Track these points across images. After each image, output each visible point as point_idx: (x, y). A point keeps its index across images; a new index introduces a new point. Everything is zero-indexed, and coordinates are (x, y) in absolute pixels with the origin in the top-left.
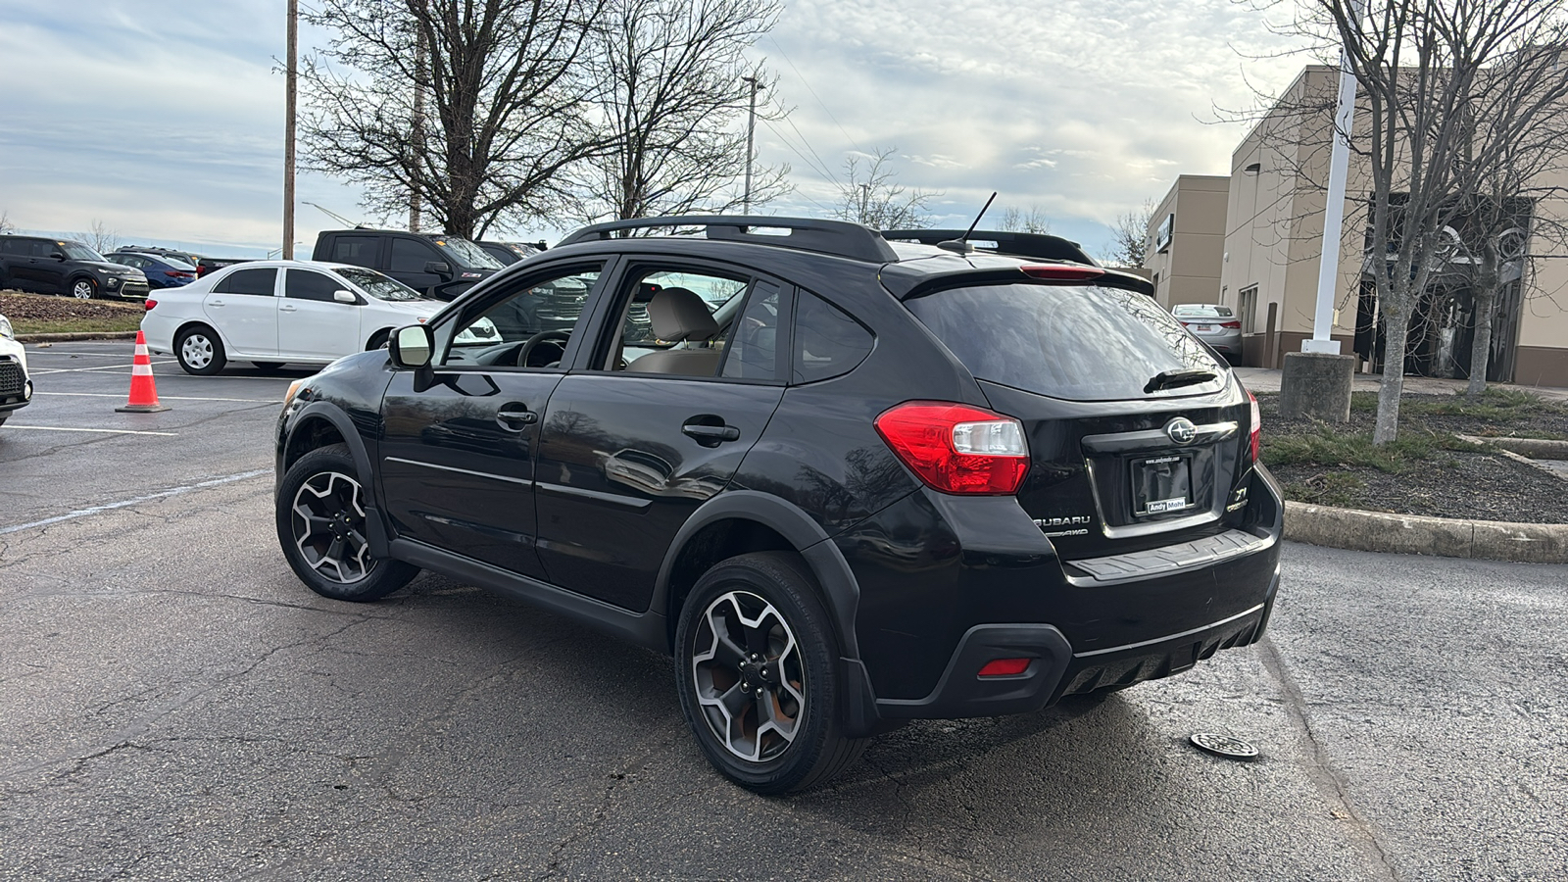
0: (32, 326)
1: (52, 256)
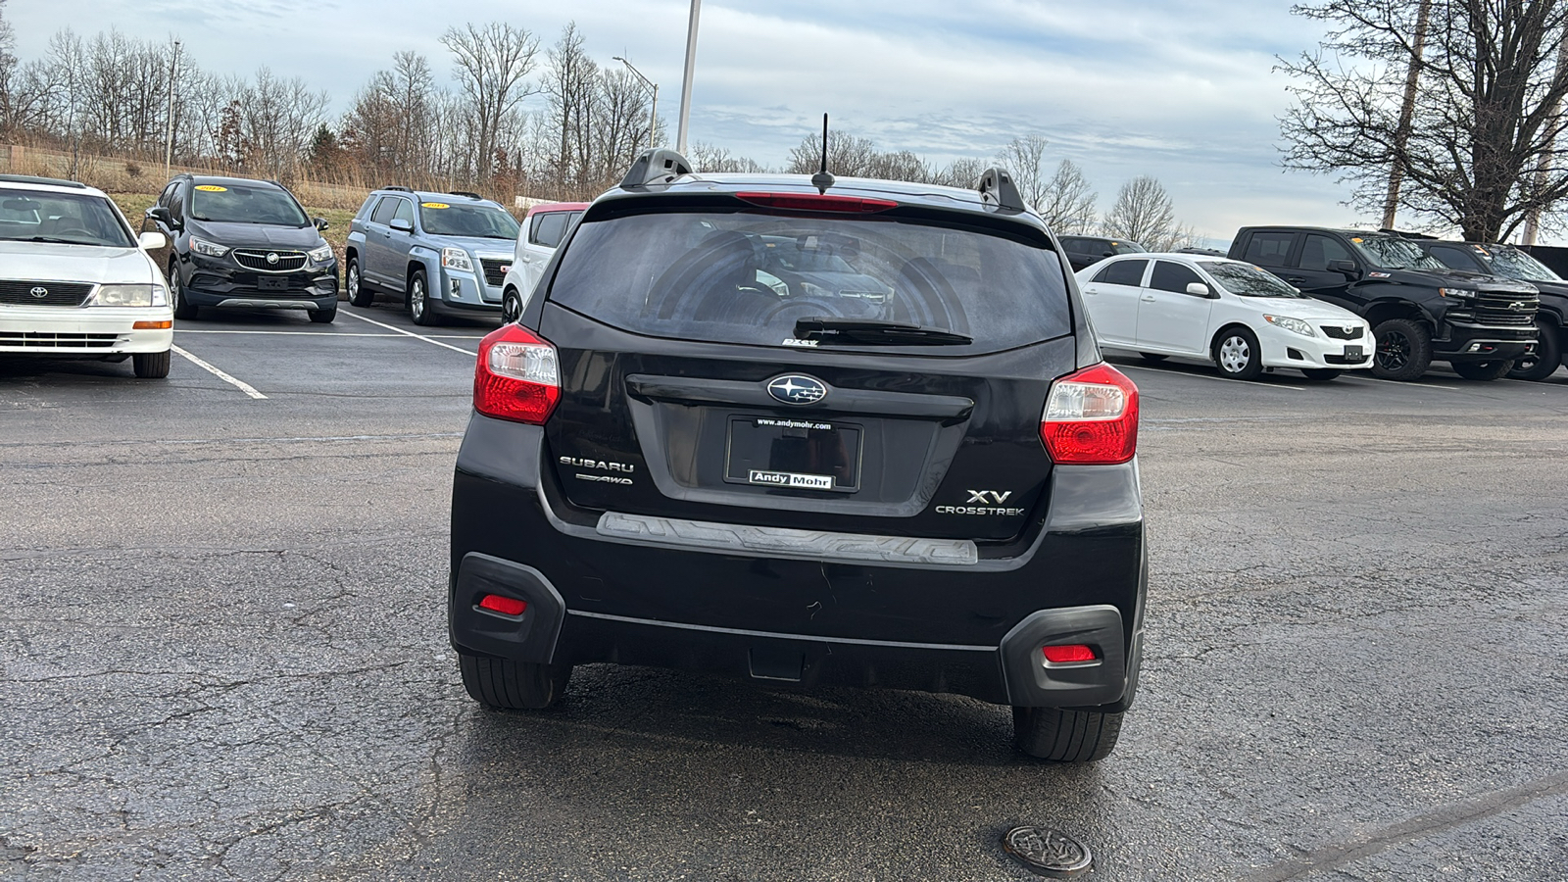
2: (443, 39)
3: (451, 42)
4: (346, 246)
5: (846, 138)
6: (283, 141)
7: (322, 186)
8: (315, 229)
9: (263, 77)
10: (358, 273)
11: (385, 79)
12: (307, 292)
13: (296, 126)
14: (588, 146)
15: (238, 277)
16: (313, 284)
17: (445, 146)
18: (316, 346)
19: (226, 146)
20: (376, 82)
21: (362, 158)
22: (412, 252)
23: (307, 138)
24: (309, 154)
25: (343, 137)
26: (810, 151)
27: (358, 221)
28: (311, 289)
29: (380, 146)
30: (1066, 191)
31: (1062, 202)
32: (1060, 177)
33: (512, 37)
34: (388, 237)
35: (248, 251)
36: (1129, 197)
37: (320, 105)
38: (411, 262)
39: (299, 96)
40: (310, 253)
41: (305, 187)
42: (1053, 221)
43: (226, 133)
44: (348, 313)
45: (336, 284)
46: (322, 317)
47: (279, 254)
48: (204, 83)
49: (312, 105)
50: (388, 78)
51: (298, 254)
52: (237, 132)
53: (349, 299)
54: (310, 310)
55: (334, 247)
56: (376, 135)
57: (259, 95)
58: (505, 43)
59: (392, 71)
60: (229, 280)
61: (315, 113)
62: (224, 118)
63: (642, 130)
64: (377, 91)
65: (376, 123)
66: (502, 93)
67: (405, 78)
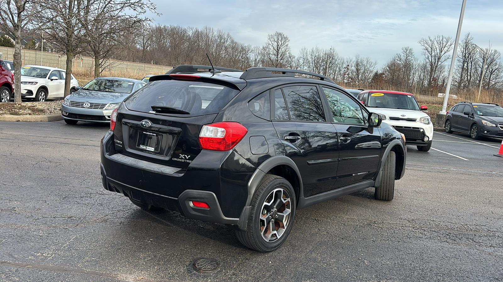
2: (419, 42)
3: (422, 43)
9: (358, 57)
11: (398, 56)
13: (366, 71)
14: (471, 75)
17: (415, 77)
19: (344, 79)
20: (395, 57)
29: (393, 78)
33: (444, 40)
37: (374, 65)
39: (368, 63)
43: (345, 75)
48: (340, 60)
49: (372, 65)
57: (356, 63)
58: (442, 42)
59: (401, 53)
61: (372, 68)
62: (344, 70)
63: (495, 69)
64: (395, 60)
65: (393, 70)
66: (439, 59)
67: (405, 55)
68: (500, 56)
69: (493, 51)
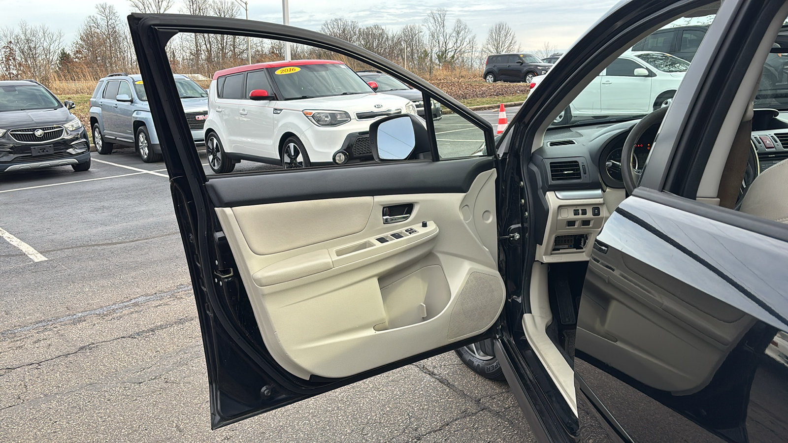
0: (497, 100)
1: (517, 63)
4: (89, 116)
5: (344, 21)
6: (42, 61)
7: (68, 83)
8: (65, 109)
9: (23, 26)
10: (100, 133)
11: (93, 20)
12: (68, 153)
13: (47, 51)
15: (14, 150)
16: (72, 147)
18: (81, 193)
19: (9, 67)
20: (88, 22)
21: (88, 64)
22: (134, 115)
23: (55, 58)
24: (58, 66)
25: (75, 54)
26: (326, 31)
27: (94, 100)
28: (70, 150)
29: (97, 57)
30: (460, 35)
31: (459, 42)
32: (456, 28)
34: (116, 107)
35: (20, 131)
36: (493, 34)
37: (59, 38)
38: (135, 122)
39: (46, 34)
40: (65, 125)
41: (56, 84)
42: (455, 52)
43: (8, 60)
44: (98, 161)
45: (87, 144)
46: (82, 167)
47: (43, 129)
49: (54, 38)
50: (94, 19)
51: (57, 127)
52: (14, 59)
53: (97, 150)
54: (73, 165)
55: (81, 119)
56: (93, 52)
57: (23, 37)
59: (96, 15)
60: (10, 152)
61: (57, 43)
62: (5, 52)
64: (90, 27)
65: (92, 45)
67: (104, 18)
68: (239, 9)
69: (229, 4)
